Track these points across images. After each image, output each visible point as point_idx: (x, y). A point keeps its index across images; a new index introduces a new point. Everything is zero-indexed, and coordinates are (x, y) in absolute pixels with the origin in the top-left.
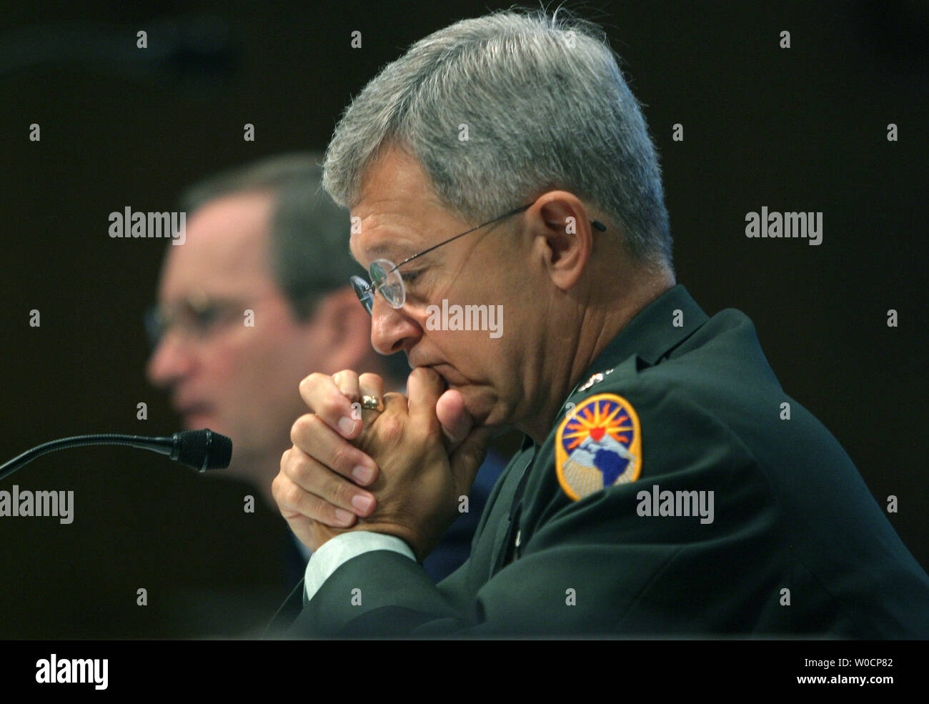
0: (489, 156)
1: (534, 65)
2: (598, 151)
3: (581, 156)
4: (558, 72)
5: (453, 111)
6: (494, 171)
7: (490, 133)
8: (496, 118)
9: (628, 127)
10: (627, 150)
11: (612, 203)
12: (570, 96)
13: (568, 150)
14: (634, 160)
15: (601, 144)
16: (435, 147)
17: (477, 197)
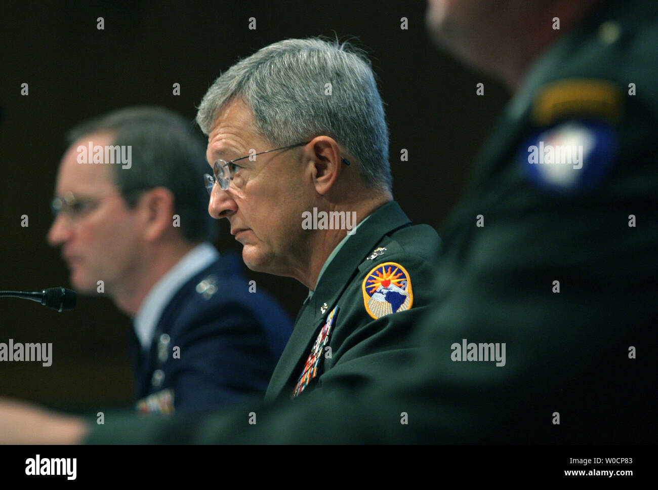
0: (290, 110)
1: (325, 65)
2: (352, 119)
3: (342, 120)
4: (338, 72)
5: (274, 83)
6: (292, 119)
7: (293, 98)
8: (298, 89)
9: (373, 110)
10: (370, 123)
11: (356, 150)
12: (342, 86)
13: (335, 115)
14: (373, 129)
15: (355, 115)
16: (260, 101)
17: (279, 132)
